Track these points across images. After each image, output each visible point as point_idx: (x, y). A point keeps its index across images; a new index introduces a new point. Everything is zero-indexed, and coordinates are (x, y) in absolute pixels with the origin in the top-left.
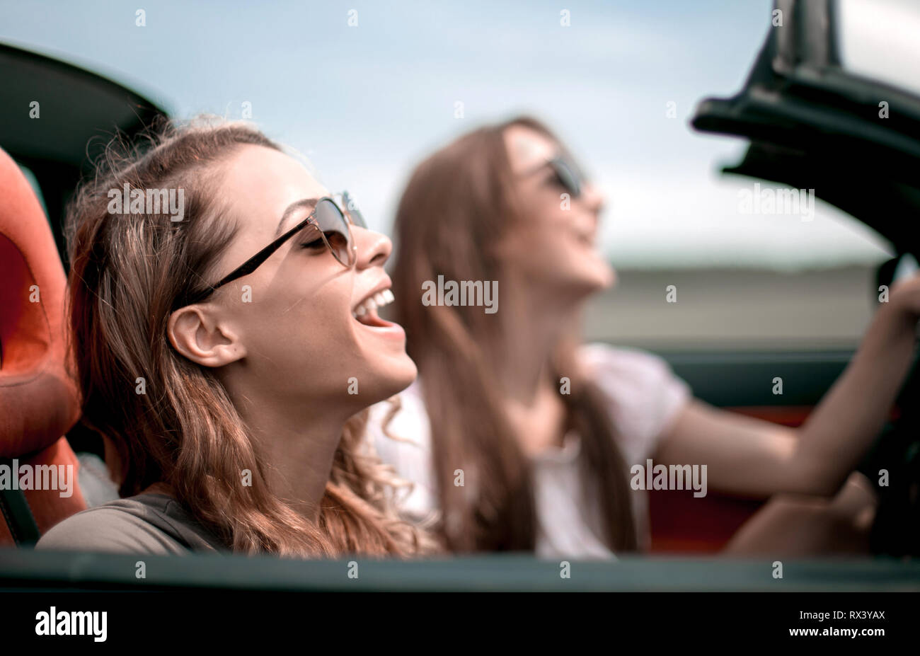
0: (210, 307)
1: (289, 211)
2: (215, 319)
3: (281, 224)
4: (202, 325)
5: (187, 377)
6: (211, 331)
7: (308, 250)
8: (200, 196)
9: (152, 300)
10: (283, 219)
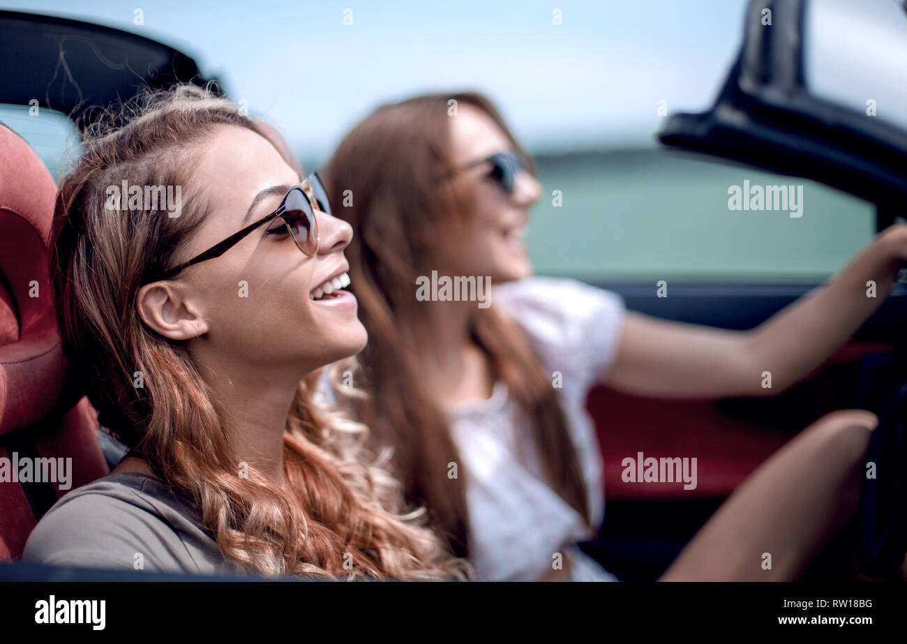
0: (179, 285)
1: (259, 198)
2: (182, 295)
3: (250, 210)
4: (169, 300)
5: (155, 348)
6: (177, 305)
7: (273, 236)
8: (175, 177)
9: (125, 274)
10: (252, 206)
